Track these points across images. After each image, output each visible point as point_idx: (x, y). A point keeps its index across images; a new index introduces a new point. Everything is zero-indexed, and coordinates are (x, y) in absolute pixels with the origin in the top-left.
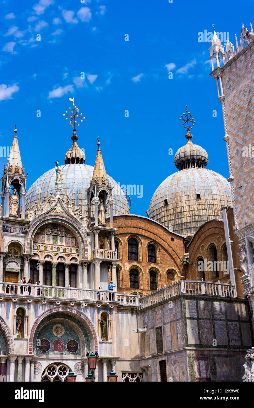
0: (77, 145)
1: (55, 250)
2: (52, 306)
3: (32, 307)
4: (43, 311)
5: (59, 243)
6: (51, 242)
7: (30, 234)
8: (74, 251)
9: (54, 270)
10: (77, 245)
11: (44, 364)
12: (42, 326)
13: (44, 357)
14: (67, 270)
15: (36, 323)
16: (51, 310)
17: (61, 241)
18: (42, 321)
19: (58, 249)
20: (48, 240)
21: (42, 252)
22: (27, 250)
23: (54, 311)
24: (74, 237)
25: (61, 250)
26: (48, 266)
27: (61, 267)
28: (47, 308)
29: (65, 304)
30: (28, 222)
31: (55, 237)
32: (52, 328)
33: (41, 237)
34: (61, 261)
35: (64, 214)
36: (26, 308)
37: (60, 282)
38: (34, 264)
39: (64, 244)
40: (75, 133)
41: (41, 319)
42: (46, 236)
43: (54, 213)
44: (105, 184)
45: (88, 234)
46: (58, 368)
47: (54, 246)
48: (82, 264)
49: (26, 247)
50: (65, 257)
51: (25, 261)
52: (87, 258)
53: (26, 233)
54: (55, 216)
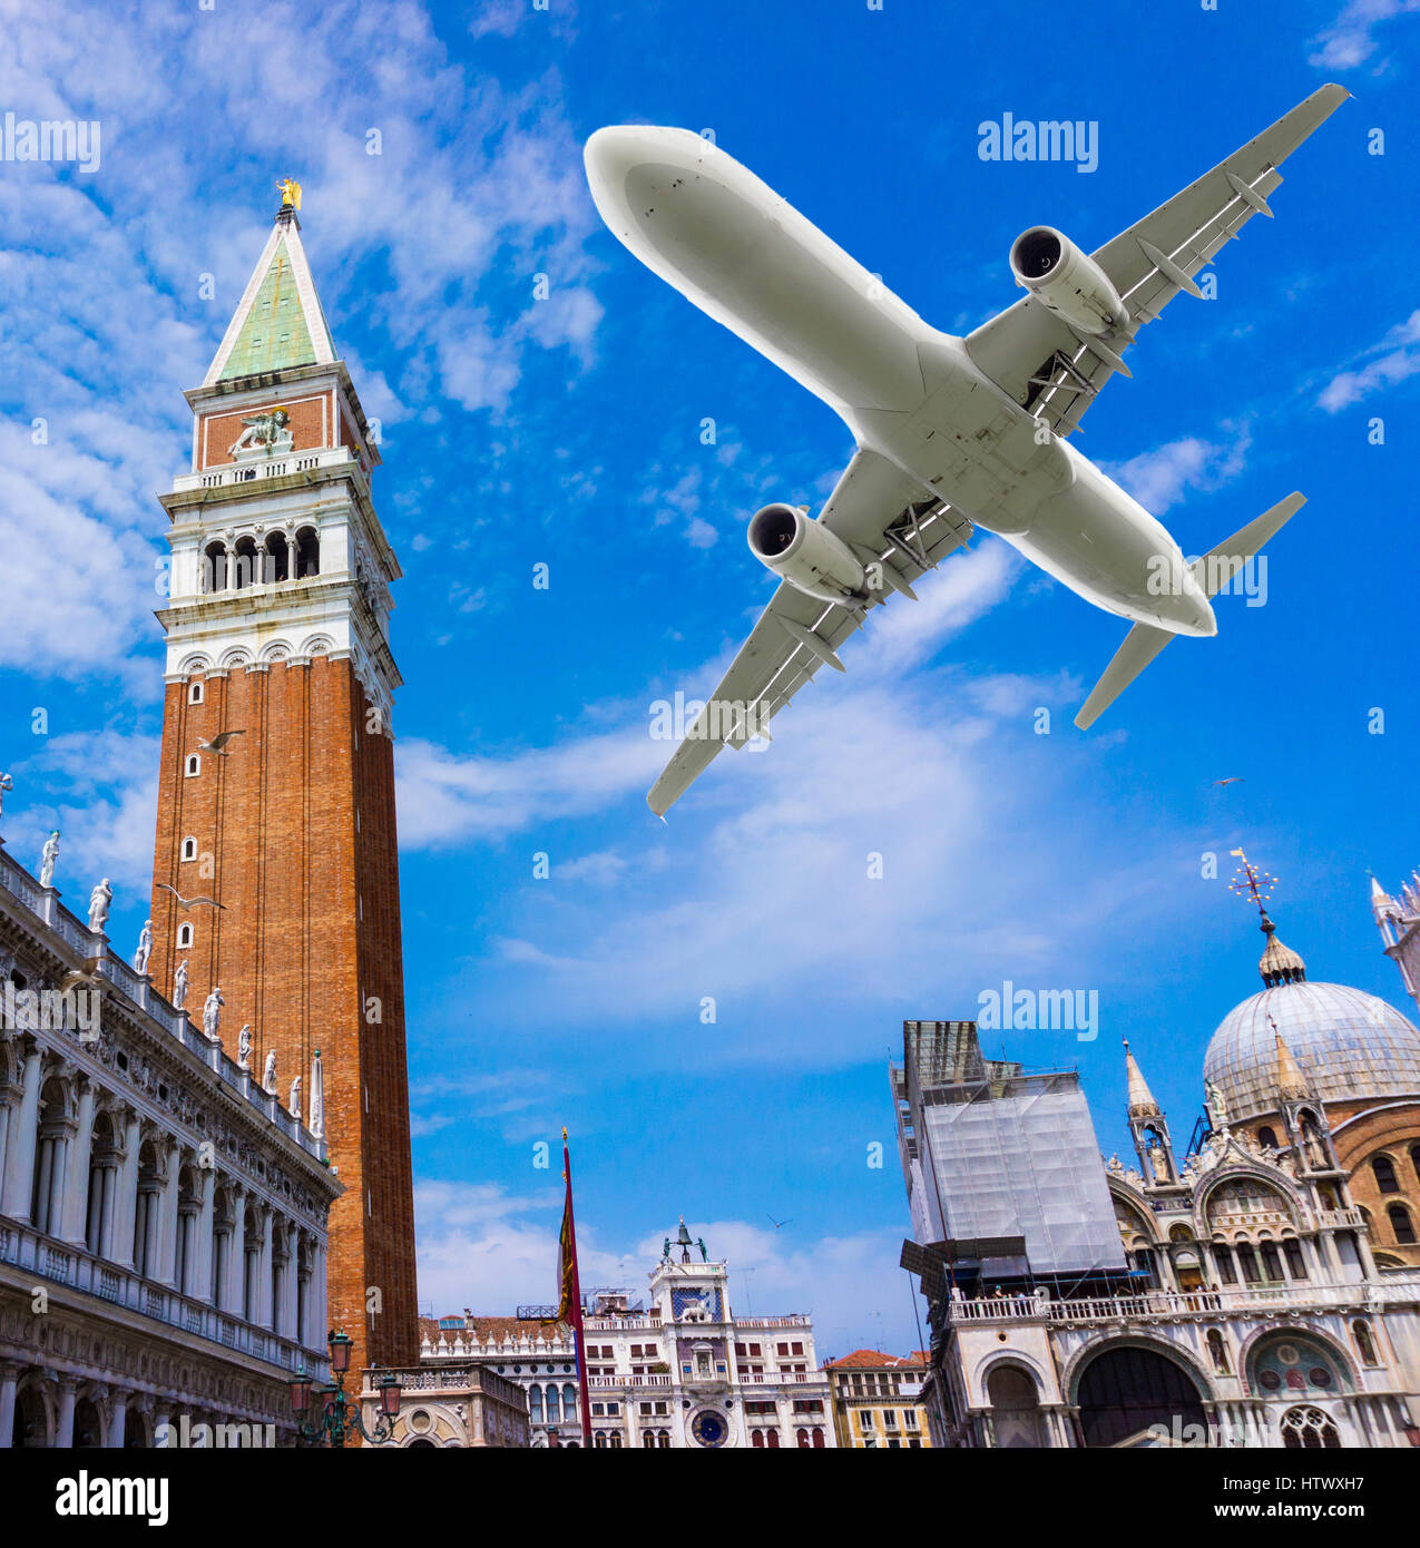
0: (1277, 942)
1: (1249, 1222)
2: (1262, 1322)
3: (1229, 1326)
4: (1249, 1331)
5: (1252, 1209)
6: (1239, 1209)
7: (1198, 1207)
8: (1283, 1218)
9: (1258, 1254)
10: (1287, 1208)
11: (1278, 1410)
12: (1256, 1353)
13: (1275, 1398)
14: (1280, 1252)
15: (1243, 1350)
16: (1262, 1328)
17: (1256, 1205)
18: (1255, 1345)
19: (1255, 1218)
20: (1233, 1207)
21: (1229, 1230)
22: (1200, 1233)
23: (1267, 1329)
24: (1276, 1194)
25: (1261, 1220)
26: (1245, 1250)
27: (1268, 1248)
28: (1254, 1326)
29: (1283, 1316)
30: (1189, 1190)
31: (1244, 1203)
32: (1275, 1354)
33: (1218, 1206)
34: (1265, 1237)
35: (1246, 1163)
36: (1220, 1329)
37: (1275, 1274)
38: (1222, 1253)
39: (1262, 1209)
40: (1266, 917)
41: (1249, 1344)
42: (1227, 1202)
43: (1227, 1165)
44: (1303, 1097)
45: (1299, 1187)
46: (1304, 1413)
47: (1245, 1216)
48: (1305, 1237)
49: (1198, 1227)
50: (1270, 1229)
51: (1204, 1249)
52: (1308, 1228)
53: (1191, 1206)
54: (1231, 1168)
